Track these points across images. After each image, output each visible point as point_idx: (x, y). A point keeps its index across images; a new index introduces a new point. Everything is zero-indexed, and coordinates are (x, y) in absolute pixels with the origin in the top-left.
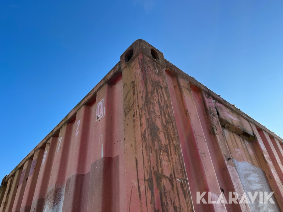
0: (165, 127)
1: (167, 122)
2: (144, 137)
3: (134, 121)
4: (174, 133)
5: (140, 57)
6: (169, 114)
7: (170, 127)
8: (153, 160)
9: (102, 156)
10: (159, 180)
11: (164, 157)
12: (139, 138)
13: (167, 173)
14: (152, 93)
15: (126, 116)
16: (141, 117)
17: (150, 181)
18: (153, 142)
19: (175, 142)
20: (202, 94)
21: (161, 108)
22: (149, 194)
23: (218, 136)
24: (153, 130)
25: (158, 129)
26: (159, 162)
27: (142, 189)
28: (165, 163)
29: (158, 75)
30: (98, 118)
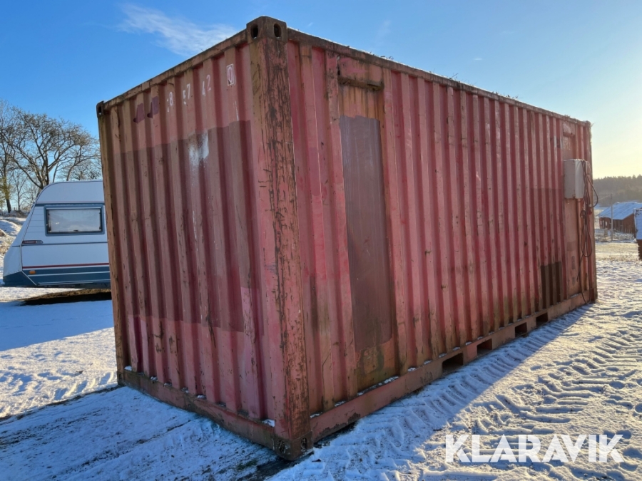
0: (281, 107)
1: (283, 103)
2: (266, 117)
3: (260, 102)
4: (288, 111)
5: (264, 40)
6: (285, 96)
7: (285, 106)
8: (272, 133)
9: (238, 119)
10: (274, 143)
11: (279, 130)
12: (264, 116)
13: (279, 140)
14: (274, 79)
15: (254, 94)
16: (265, 101)
17: (269, 144)
18: (272, 121)
19: (287, 118)
20: (325, 55)
21: (279, 91)
22: (269, 151)
23: (330, 100)
24: (273, 112)
25: (276, 111)
26: (275, 133)
27: (266, 148)
28: (278, 134)
29: (280, 57)
30: (230, 83)
